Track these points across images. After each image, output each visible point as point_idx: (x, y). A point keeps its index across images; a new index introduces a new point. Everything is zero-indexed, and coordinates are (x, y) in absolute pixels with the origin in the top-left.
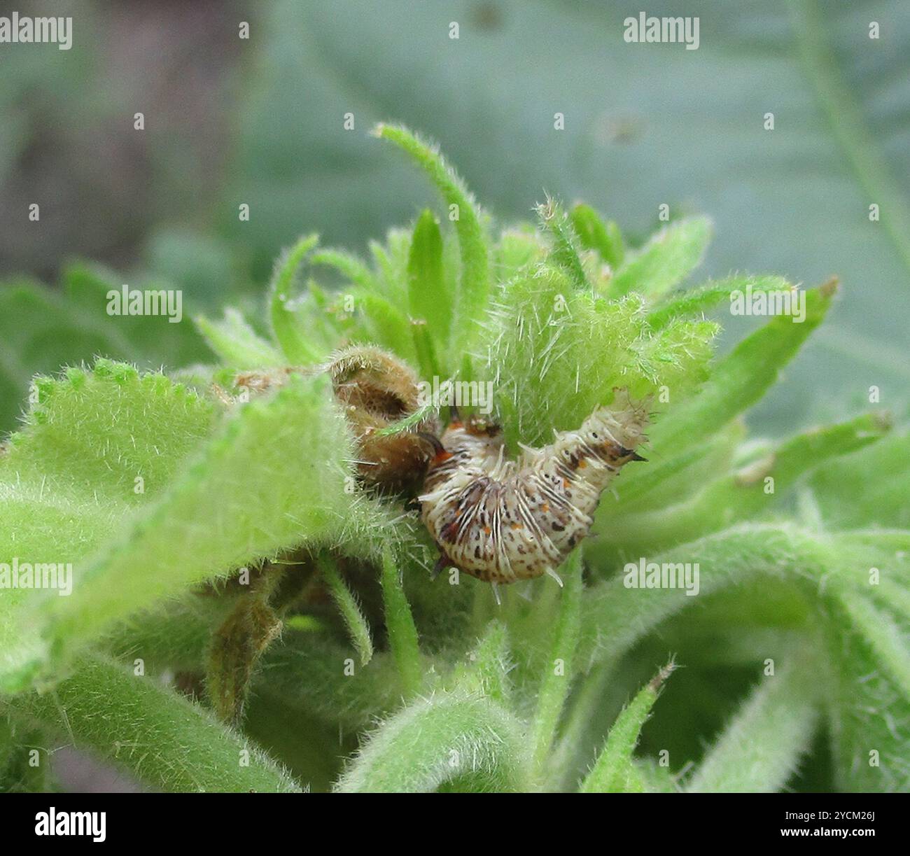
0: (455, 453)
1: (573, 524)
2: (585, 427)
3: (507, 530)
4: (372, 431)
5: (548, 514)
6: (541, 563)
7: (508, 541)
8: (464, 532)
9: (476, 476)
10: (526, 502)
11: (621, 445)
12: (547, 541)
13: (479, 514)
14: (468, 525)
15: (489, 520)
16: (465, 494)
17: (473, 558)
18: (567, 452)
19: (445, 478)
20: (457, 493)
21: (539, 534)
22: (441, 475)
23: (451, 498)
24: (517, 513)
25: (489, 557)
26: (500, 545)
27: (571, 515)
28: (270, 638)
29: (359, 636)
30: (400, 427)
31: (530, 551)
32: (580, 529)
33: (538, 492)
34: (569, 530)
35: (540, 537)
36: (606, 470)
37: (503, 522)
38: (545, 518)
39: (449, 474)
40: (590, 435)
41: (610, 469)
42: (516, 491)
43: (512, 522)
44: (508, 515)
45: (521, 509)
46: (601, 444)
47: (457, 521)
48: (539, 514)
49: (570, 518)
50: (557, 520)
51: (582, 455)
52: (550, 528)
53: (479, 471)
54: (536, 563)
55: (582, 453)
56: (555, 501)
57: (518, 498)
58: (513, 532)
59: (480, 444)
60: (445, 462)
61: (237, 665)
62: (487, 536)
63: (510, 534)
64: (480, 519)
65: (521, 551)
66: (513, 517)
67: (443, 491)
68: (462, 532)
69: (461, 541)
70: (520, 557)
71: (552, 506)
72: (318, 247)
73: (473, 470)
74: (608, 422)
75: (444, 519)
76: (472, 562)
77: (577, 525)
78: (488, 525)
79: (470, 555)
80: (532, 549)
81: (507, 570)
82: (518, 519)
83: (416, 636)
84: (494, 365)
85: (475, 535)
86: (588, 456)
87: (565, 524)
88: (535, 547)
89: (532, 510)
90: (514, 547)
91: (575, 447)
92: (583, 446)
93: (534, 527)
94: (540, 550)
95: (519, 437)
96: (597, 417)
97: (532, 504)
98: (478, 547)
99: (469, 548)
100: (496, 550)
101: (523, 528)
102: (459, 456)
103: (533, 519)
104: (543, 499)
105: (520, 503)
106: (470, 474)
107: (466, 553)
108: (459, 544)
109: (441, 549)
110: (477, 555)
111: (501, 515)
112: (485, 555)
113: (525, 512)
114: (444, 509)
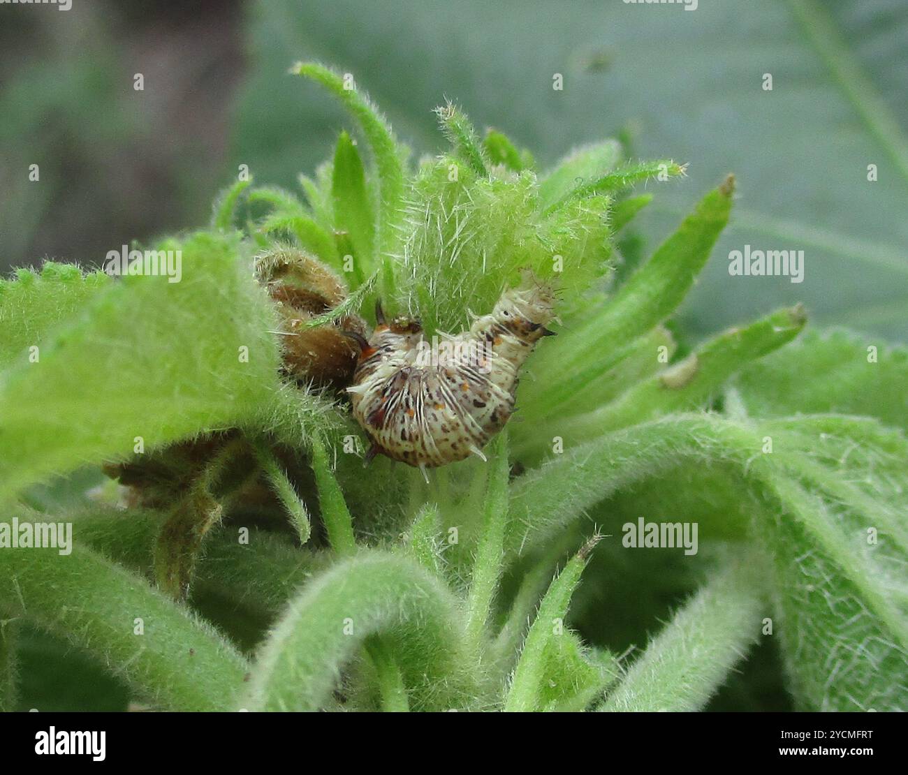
0: (381, 348)
1: (493, 401)
2: (497, 308)
3: (431, 411)
4: (298, 323)
5: (469, 392)
6: (464, 441)
7: (432, 421)
8: (389, 417)
9: (399, 366)
10: (446, 383)
11: (530, 321)
12: (470, 418)
13: (404, 398)
14: (393, 410)
15: (413, 403)
16: (389, 383)
17: (400, 441)
18: (483, 333)
19: (371, 371)
20: (383, 383)
21: (460, 413)
22: (368, 368)
23: (378, 387)
24: (439, 393)
25: (414, 438)
26: (423, 426)
27: (490, 392)
28: (210, 521)
29: (296, 514)
30: (324, 321)
31: (453, 429)
32: (501, 406)
33: (458, 373)
34: (490, 407)
35: (462, 416)
36: (520, 345)
37: (427, 404)
38: (466, 397)
39: (374, 366)
40: (502, 313)
41: (524, 344)
42: (438, 376)
43: (435, 403)
44: (431, 396)
45: (442, 390)
46: (512, 321)
47: (383, 408)
48: (460, 394)
49: (489, 395)
50: (477, 398)
51: (497, 333)
52: (471, 406)
53: (402, 362)
54: (460, 440)
55: (496, 331)
56: (473, 379)
57: (439, 381)
58: (436, 412)
59: (403, 339)
60: (371, 357)
61: (183, 552)
62: (411, 418)
63: (434, 415)
64: (404, 405)
65: (444, 430)
66: (436, 398)
67: (370, 383)
68: (387, 417)
69: (387, 426)
70: (445, 436)
71: (471, 385)
72: (252, 185)
73: (397, 362)
74: (516, 301)
75: (371, 408)
76: (400, 445)
77: (498, 402)
78: (412, 407)
79: (397, 438)
80: (455, 427)
81: (433, 450)
82: (440, 399)
83: (349, 518)
84: (411, 263)
85: (401, 419)
86: (502, 333)
87: (486, 400)
88: (458, 424)
89: (453, 391)
90: (437, 426)
91: (490, 326)
92: (496, 325)
93: (456, 406)
94: (462, 428)
95: (437, 326)
96: (507, 298)
97: (454, 386)
98: (404, 430)
99: (395, 431)
100: (420, 430)
101: (445, 408)
102: (383, 351)
103: (454, 398)
104: (463, 379)
105: (442, 385)
106: (394, 366)
107: (393, 436)
108: (386, 429)
109: (371, 437)
110: (403, 437)
111: (424, 397)
112: (410, 435)
113: (448, 394)
114: (371, 398)
